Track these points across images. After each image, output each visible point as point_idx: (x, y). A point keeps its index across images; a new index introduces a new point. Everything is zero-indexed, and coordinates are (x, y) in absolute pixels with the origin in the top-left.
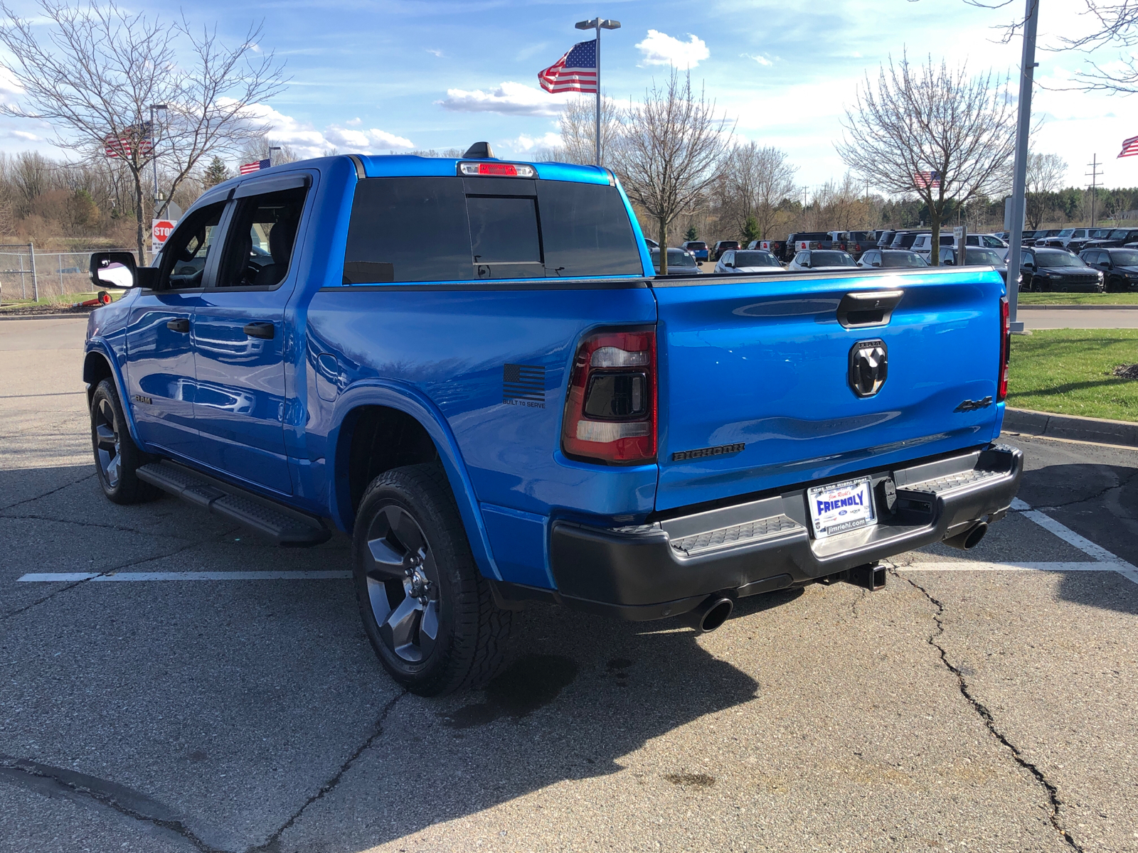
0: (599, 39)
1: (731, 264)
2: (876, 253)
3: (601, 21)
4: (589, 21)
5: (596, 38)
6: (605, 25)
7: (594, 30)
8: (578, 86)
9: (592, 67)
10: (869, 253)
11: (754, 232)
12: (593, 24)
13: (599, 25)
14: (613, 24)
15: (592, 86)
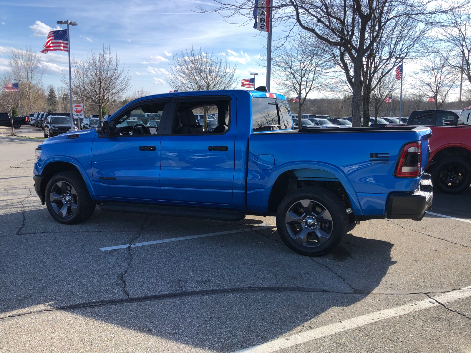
0: (69, 29)
1: (88, 124)
2: (154, 122)
3: (69, 22)
4: (64, 21)
5: (67, 29)
6: (71, 23)
7: (66, 25)
8: (62, 48)
9: (66, 41)
10: (151, 122)
11: (104, 111)
12: (66, 22)
13: (68, 23)
14: (75, 23)
15: (67, 49)
